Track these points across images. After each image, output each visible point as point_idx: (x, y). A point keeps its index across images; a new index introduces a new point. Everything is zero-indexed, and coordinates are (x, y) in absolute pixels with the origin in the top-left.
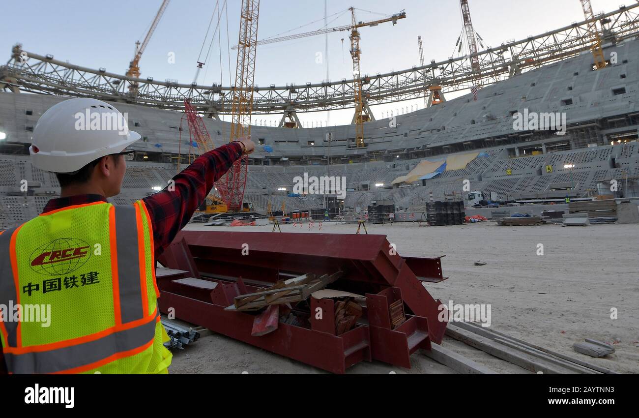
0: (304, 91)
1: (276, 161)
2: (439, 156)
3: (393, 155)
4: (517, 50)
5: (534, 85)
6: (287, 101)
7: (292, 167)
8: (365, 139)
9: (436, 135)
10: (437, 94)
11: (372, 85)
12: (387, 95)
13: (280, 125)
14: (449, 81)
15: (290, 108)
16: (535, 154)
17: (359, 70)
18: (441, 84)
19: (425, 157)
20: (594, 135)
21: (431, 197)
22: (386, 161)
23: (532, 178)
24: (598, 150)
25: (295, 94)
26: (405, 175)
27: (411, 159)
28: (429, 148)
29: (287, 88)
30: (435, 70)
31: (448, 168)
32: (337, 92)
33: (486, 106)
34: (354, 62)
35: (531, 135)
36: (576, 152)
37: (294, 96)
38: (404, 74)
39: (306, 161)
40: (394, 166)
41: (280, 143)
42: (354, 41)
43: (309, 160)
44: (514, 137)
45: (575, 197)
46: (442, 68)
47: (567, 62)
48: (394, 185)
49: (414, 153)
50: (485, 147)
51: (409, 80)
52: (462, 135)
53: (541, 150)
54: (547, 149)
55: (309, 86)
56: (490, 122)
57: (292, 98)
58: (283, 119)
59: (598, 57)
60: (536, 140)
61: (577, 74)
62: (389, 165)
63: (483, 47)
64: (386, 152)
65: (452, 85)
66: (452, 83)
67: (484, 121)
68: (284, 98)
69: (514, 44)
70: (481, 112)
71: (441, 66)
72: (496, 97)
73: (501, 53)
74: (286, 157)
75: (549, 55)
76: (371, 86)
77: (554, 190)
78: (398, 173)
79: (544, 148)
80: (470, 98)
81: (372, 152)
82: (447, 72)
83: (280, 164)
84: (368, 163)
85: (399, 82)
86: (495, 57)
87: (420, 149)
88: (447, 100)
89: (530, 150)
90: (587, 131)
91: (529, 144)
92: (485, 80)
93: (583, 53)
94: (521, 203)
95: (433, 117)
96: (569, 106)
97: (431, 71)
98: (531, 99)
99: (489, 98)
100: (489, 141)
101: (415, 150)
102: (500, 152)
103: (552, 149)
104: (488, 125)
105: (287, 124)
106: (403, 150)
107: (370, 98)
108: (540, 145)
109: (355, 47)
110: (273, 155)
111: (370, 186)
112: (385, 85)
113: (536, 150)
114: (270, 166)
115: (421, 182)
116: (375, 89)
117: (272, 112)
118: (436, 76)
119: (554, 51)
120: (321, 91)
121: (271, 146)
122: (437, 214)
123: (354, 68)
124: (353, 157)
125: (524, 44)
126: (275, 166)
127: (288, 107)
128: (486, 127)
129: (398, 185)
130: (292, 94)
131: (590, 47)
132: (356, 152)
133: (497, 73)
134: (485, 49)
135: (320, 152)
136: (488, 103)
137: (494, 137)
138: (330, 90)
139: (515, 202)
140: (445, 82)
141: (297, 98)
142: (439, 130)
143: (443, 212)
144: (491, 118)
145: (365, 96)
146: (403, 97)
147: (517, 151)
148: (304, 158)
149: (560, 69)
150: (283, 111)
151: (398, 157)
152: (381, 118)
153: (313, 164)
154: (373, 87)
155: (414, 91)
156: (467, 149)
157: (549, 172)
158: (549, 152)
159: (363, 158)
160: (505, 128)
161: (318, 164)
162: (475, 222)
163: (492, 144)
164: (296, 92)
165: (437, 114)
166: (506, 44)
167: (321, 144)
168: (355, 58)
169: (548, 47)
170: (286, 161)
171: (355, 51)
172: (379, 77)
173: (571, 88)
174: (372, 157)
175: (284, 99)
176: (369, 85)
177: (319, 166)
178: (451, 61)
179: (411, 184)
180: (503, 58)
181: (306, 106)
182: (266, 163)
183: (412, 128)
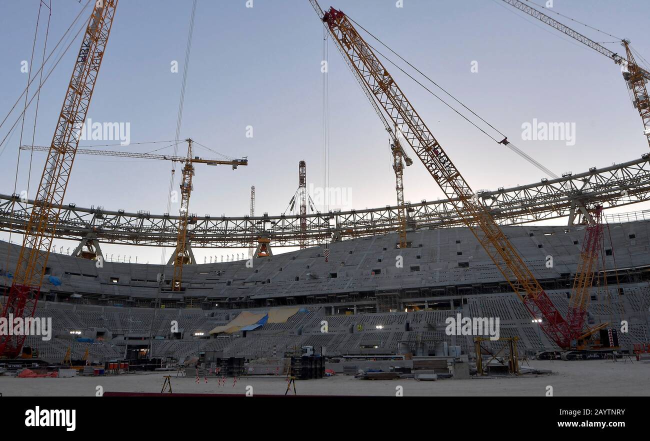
0: (114, 219)
1: (64, 297)
2: (261, 308)
3: (213, 303)
4: (342, 219)
5: (351, 252)
6: (88, 226)
7: (86, 306)
8: (182, 282)
9: (260, 287)
10: (265, 246)
11: (199, 226)
12: (212, 240)
13: (73, 254)
14: (277, 236)
15: (91, 235)
16: (348, 314)
17: (187, 208)
18: (270, 237)
19: (246, 308)
20: (395, 303)
21: (275, 350)
22: (203, 309)
23: (345, 336)
24: (397, 315)
25: (101, 220)
26: (224, 325)
27: (232, 308)
28: (252, 300)
29: (91, 211)
30: (266, 223)
31: (270, 321)
32: (155, 227)
33: (310, 265)
34: (183, 198)
35: (346, 297)
36: (380, 315)
37: (98, 222)
38: (235, 222)
39: (106, 301)
40: (213, 315)
41: (72, 275)
42: (187, 176)
43: (110, 300)
44: (332, 297)
45: (391, 355)
46: (274, 223)
47: (379, 238)
48: (212, 335)
49: (235, 303)
50: (306, 303)
51: (239, 228)
52: (286, 290)
53: (352, 311)
54: (357, 310)
55: (121, 214)
56: (312, 281)
57: (95, 224)
58: (80, 247)
59: (403, 238)
60: (350, 301)
61: (385, 249)
62: (207, 313)
63: (313, 210)
64: (206, 299)
65: (280, 241)
66: (280, 239)
67: (307, 279)
68: (85, 222)
69: (339, 213)
70: (305, 270)
71: (272, 220)
72: (319, 258)
73: (328, 219)
74: (79, 293)
75: (365, 229)
76: (196, 228)
77: (363, 347)
78: (216, 322)
79: (355, 309)
80: (295, 256)
81: (189, 298)
82: (277, 227)
83: (69, 301)
84: (184, 309)
85: (228, 228)
86: (322, 221)
87: (243, 299)
88: (274, 254)
89: (344, 310)
90: (391, 298)
91: (344, 304)
92: (310, 241)
93: (391, 232)
94: (347, 358)
95: (258, 269)
96: (378, 276)
97: (263, 223)
98: (348, 264)
99: (313, 259)
100: (310, 299)
101: (238, 300)
102: (319, 309)
103: (362, 310)
104: (310, 283)
105: (84, 254)
106: (225, 299)
107: (193, 239)
108: (353, 306)
109: (186, 182)
110: (60, 289)
111: (183, 335)
112: (212, 228)
113: (349, 310)
114: (55, 303)
115: (242, 333)
116: (200, 231)
117: (64, 236)
118: (266, 229)
119: (370, 227)
120: (135, 222)
121: (58, 278)
122: (303, 368)
123: (182, 204)
124: (166, 302)
125: (347, 216)
126: (62, 304)
127: (89, 234)
128: (309, 285)
129: (216, 335)
130: (96, 219)
131: (396, 228)
132: (170, 296)
133: (321, 236)
134: (315, 213)
135: (125, 291)
136: (312, 263)
137: (315, 295)
138: (147, 223)
139: (342, 357)
140: (274, 237)
141: (102, 225)
142: (264, 283)
143: (309, 367)
144: (314, 277)
145: (189, 237)
146: (229, 244)
147: (333, 310)
148: (103, 296)
149: (373, 242)
150: (81, 238)
151: (217, 305)
152: (203, 263)
153: (113, 305)
154: (199, 228)
155: (242, 240)
156: (289, 304)
157: (360, 331)
158: (359, 314)
159: (179, 304)
160: (326, 288)
161: (121, 306)
162: (329, 375)
163: (313, 301)
164: (103, 218)
165: (262, 266)
166: (333, 212)
167: (127, 283)
168: (184, 194)
169: (365, 222)
170: (78, 298)
171: (187, 186)
172: (207, 219)
173: (380, 261)
174: (188, 303)
175: (84, 224)
176: (195, 225)
177: (122, 308)
178: (283, 217)
179: (231, 335)
180: (329, 224)
181: (114, 236)
182: (50, 298)
183: (236, 277)
